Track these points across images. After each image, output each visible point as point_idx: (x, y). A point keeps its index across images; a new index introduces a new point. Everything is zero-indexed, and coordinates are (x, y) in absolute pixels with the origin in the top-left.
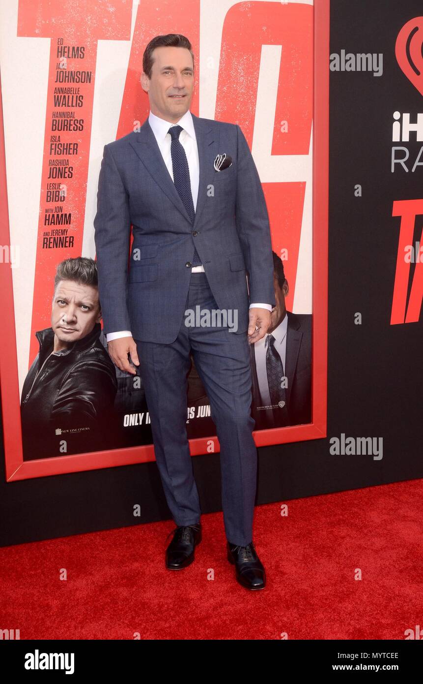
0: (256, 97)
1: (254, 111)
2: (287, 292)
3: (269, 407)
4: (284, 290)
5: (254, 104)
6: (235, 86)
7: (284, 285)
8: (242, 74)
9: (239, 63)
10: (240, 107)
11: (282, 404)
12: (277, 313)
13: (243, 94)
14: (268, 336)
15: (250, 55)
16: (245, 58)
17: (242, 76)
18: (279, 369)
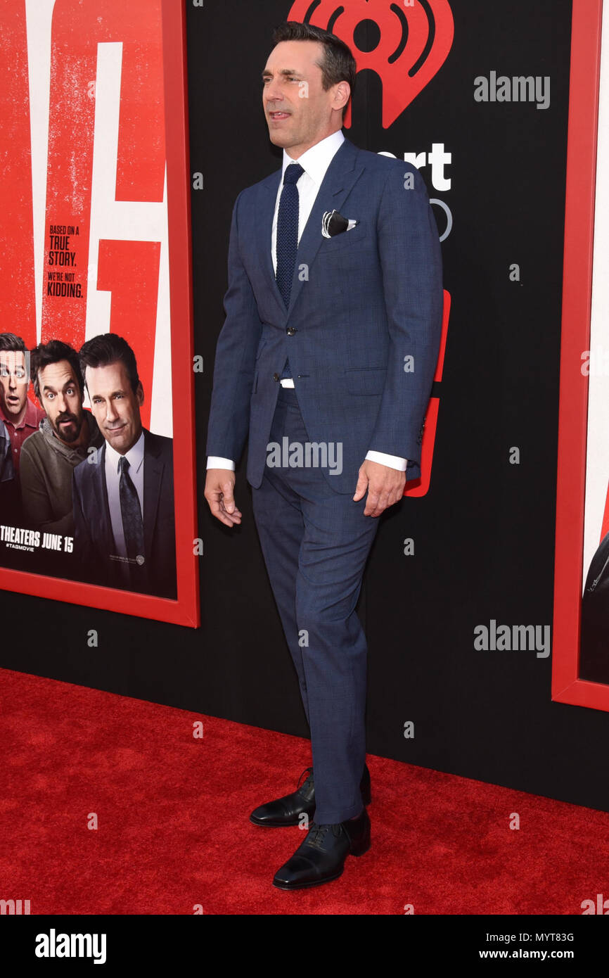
0: (93, 118)
1: (92, 137)
2: (143, 400)
3: (124, 559)
4: (138, 397)
5: (92, 129)
6: (69, 102)
7: (138, 389)
8: (76, 86)
9: (72, 70)
10: (75, 131)
11: (141, 560)
12: (131, 427)
13: (79, 113)
14: (121, 458)
15: (85, 58)
16: (79, 62)
17: (76, 89)
18: (136, 509)
